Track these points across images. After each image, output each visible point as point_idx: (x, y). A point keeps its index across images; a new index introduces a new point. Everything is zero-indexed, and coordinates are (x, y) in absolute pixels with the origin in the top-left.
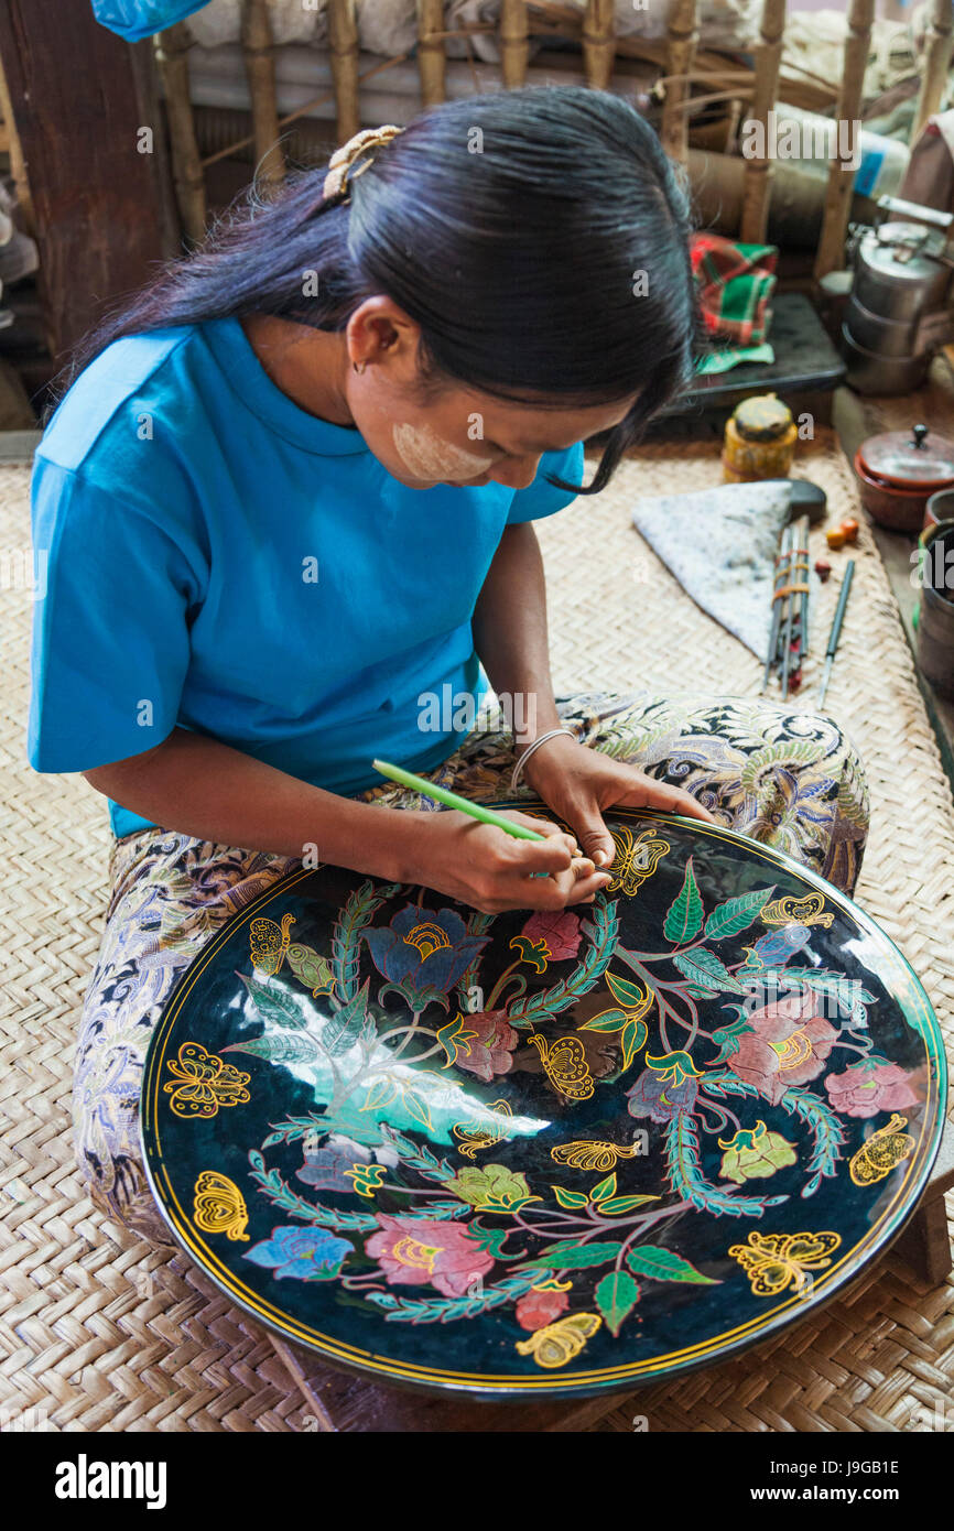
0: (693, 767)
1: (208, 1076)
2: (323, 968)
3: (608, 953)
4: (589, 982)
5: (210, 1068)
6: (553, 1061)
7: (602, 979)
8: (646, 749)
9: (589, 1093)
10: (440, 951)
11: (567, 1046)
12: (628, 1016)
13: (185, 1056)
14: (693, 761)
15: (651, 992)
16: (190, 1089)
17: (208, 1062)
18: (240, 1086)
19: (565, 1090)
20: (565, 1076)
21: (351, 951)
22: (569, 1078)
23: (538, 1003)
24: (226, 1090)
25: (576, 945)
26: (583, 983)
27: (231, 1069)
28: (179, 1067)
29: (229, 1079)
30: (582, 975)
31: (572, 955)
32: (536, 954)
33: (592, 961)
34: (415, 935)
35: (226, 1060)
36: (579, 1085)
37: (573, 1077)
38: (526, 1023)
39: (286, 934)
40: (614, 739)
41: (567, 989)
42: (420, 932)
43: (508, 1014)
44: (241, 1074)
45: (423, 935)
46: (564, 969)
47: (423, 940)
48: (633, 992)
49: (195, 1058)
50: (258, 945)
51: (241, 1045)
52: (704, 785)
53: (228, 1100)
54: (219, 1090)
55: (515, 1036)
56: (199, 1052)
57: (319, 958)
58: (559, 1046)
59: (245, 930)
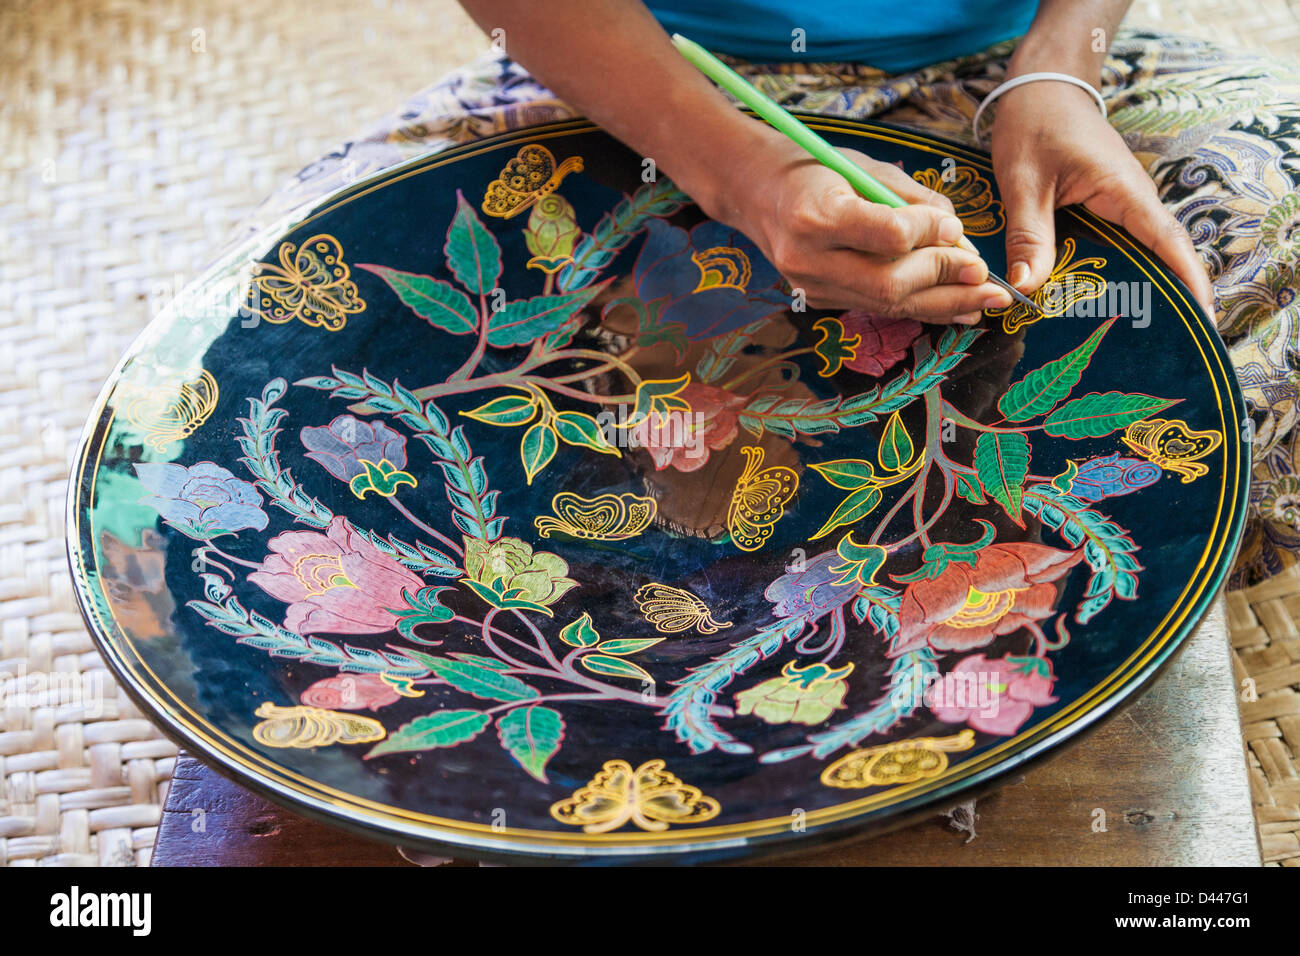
0: (1212, 176)
1: (316, 281)
2: (570, 238)
3: (918, 391)
4: (868, 415)
5: (327, 276)
6: (751, 488)
7: (884, 419)
8: (1176, 134)
9: (755, 545)
10: (730, 289)
11: (781, 479)
12: (873, 478)
13: (312, 247)
14: (1218, 169)
15: (923, 461)
16: (281, 283)
17: (330, 268)
18: (342, 310)
19: (735, 528)
20: (748, 514)
21: (620, 237)
22: (751, 519)
23: (791, 411)
24: (321, 306)
25: (890, 363)
26: (860, 412)
27: (351, 288)
28: (292, 256)
29: (338, 298)
30: (867, 403)
31: (877, 372)
32: (836, 349)
33: (892, 392)
34: (712, 257)
35: (356, 275)
36: (753, 531)
37: (757, 518)
38: (758, 427)
39: (556, 179)
40: (1150, 105)
41: (837, 410)
42: (721, 255)
43: (746, 405)
44: (356, 300)
45: (720, 261)
46: (852, 384)
47: (717, 267)
48: (903, 451)
49: (321, 257)
50: (510, 176)
51: (389, 271)
52: (1208, 208)
53: (313, 317)
54: (313, 302)
55: (733, 434)
56: (332, 251)
57: (572, 226)
58: (772, 474)
59: (512, 152)
